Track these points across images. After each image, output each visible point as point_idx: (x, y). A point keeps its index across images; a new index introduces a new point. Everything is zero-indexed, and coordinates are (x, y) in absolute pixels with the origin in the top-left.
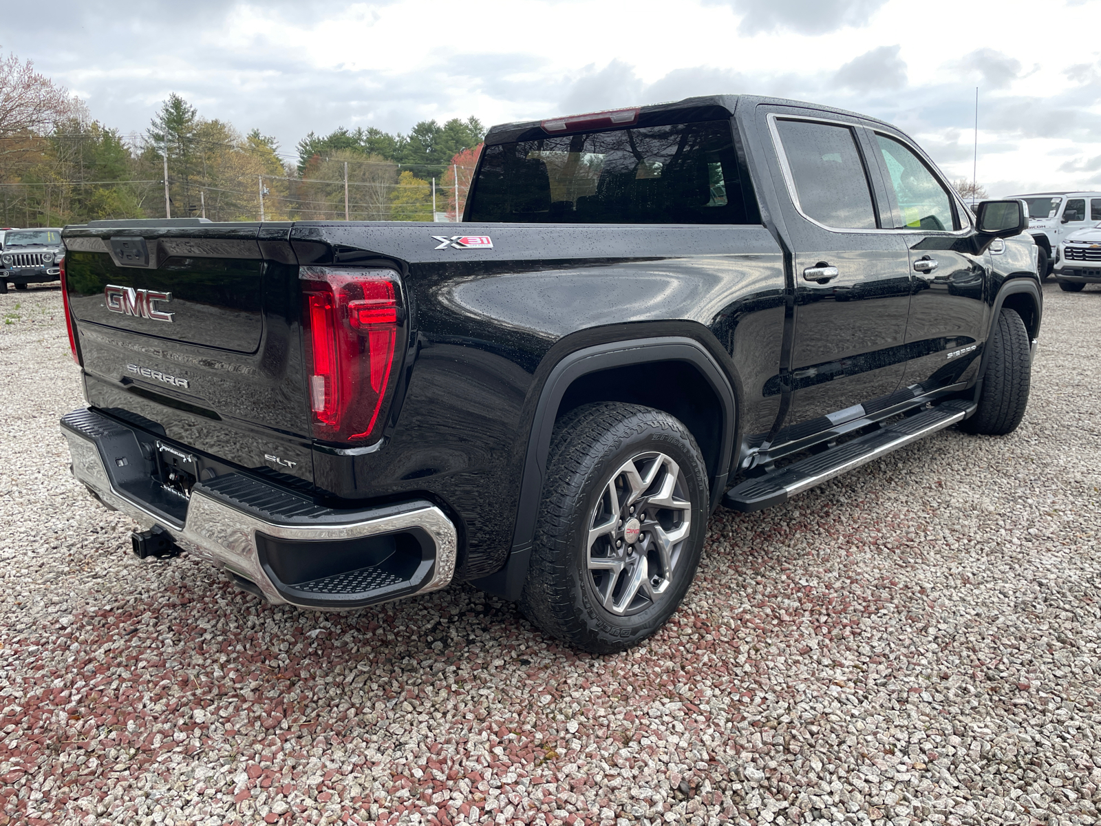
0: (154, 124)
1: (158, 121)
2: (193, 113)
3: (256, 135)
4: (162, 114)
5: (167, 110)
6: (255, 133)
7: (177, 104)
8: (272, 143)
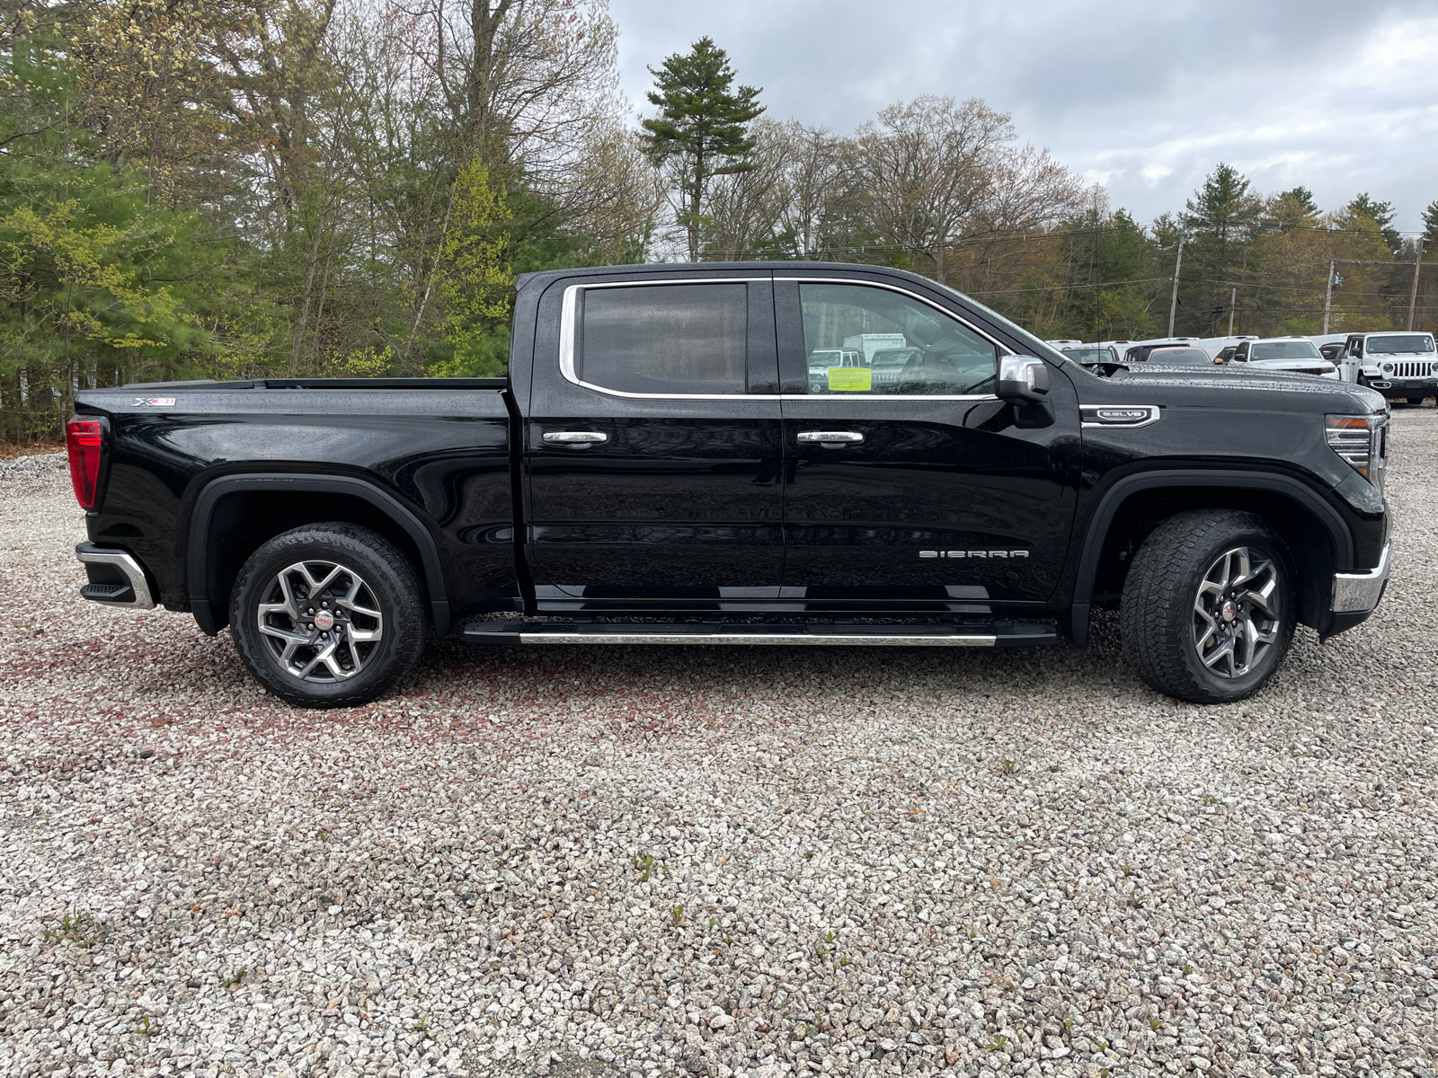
0: (1190, 206)
1: (1195, 201)
2: (1245, 185)
3: (1363, 200)
4: (1203, 191)
5: (1209, 186)
6: (1361, 199)
7: (1225, 176)
8: (1384, 211)
